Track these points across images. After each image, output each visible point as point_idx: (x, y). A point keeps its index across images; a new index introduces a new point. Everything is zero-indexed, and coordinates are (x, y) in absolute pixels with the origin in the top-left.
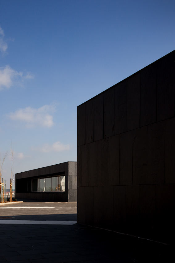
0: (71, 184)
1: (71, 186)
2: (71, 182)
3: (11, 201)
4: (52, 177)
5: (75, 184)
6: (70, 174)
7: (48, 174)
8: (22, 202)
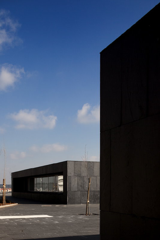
0: (71, 186)
1: (70, 188)
2: (71, 184)
3: (4, 204)
4: (49, 176)
5: (74, 185)
6: (69, 175)
7: (45, 173)
8: (17, 204)
